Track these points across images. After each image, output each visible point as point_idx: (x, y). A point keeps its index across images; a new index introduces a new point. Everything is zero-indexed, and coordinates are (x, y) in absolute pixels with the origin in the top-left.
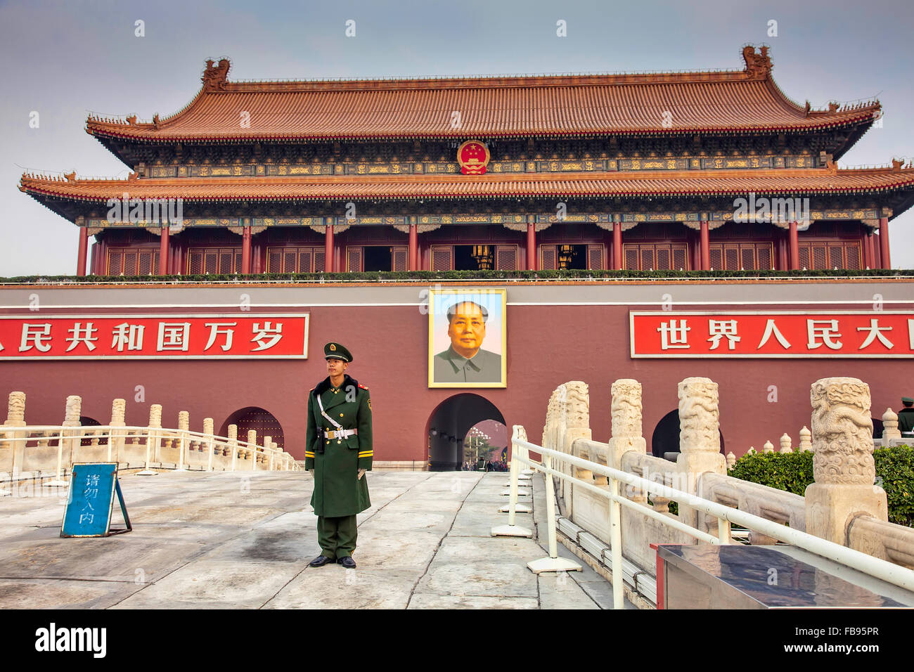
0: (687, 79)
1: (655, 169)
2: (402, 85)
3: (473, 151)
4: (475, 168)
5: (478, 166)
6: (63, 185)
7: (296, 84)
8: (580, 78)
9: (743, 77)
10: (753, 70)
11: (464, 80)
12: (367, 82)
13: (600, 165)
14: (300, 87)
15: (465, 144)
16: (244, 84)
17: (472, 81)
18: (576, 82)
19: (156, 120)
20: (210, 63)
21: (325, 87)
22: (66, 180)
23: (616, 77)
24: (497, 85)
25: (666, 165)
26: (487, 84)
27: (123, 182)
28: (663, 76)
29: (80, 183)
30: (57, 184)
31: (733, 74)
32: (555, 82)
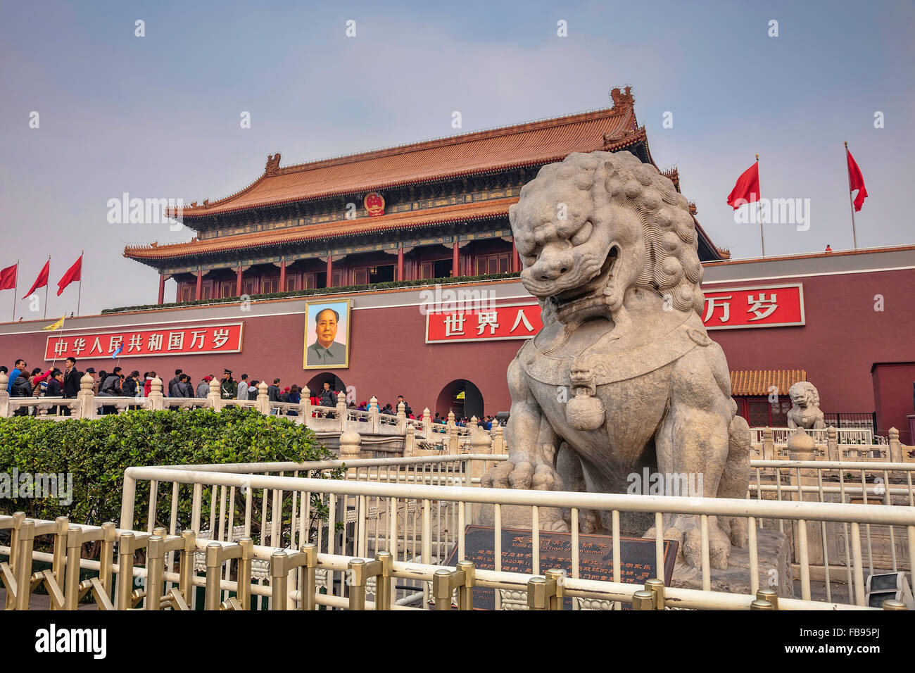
0: (569, 121)
1: (497, 198)
2: (378, 154)
3: (374, 200)
4: (377, 211)
5: (378, 210)
6: (150, 250)
7: (316, 163)
8: (493, 131)
9: (611, 113)
10: (619, 107)
11: (416, 145)
12: (357, 156)
13: (461, 200)
14: (318, 165)
15: (368, 196)
16: (288, 168)
17: (421, 144)
18: (490, 135)
19: (206, 203)
20: (270, 157)
21: (333, 163)
22: (151, 247)
23: (519, 127)
24: (438, 145)
25: (505, 194)
26: (431, 145)
27: (188, 244)
28: (552, 121)
29: (160, 248)
30: (145, 250)
31: (605, 112)
32: (476, 137)
